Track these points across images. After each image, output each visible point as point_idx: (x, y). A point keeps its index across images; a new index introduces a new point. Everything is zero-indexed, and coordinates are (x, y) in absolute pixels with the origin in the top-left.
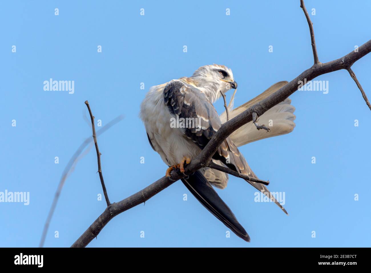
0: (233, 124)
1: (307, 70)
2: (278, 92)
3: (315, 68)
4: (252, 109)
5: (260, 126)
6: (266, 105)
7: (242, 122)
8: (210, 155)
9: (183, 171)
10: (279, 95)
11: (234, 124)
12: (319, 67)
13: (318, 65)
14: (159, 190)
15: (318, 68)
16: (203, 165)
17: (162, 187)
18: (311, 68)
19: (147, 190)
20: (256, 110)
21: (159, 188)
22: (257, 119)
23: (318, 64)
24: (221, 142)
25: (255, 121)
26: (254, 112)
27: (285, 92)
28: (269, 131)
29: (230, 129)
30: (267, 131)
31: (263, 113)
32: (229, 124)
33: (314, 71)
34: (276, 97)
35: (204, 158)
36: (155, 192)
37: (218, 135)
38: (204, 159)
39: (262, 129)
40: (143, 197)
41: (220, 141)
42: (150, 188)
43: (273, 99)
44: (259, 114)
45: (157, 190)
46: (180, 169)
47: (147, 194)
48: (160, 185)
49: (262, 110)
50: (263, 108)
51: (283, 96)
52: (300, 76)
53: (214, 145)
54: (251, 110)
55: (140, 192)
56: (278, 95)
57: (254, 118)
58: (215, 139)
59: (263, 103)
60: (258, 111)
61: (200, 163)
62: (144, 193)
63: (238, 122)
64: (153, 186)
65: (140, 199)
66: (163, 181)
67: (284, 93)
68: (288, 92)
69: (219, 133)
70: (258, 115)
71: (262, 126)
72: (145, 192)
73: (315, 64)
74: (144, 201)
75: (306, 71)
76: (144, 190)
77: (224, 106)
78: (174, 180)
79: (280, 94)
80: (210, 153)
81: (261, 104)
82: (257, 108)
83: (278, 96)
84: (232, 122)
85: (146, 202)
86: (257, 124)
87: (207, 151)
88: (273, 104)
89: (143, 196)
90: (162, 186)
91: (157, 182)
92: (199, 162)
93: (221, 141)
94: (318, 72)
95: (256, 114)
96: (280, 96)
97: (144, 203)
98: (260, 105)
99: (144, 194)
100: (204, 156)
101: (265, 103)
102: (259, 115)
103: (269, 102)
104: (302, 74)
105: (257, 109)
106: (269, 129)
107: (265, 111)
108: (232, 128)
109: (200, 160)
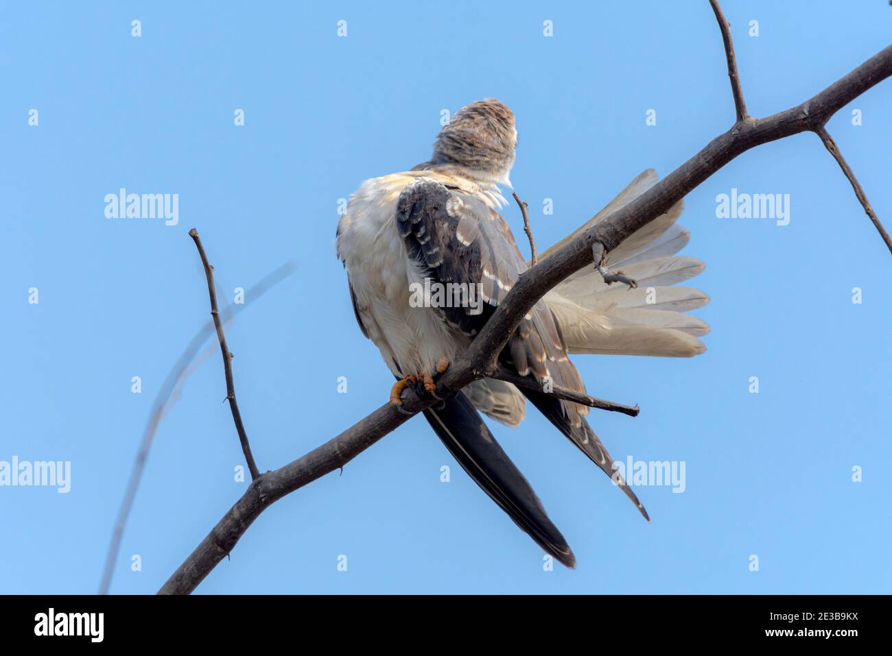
0: (547, 272)
1: (720, 137)
2: (652, 193)
3: (739, 130)
4: (592, 235)
5: (612, 274)
6: (624, 223)
7: (568, 267)
8: (494, 349)
9: (432, 387)
10: (655, 198)
11: (549, 274)
12: (750, 129)
13: (745, 123)
14: (375, 436)
15: (746, 130)
16: (478, 373)
17: (382, 430)
18: (730, 131)
19: (346, 439)
20: (600, 236)
21: (375, 432)
22: (603, 258)
23: (746, 121)
24: (519, 317)
25: (600, 264)
26: (597, 241)
27: (670, 191)
28: (634, 285)
29: (539, 286)
30: (629, 286)
31: (618, 243)
32: (538, 272)
33: (737, 138)
34: (647, 205)
35: (479, 356)
36: (364, 442)
37: (512, 301)
38: (479, 358)
39: (616, 281)
40: (338, 455)
41: (517, 313)
42: (352, 434)
43: (639, 209)
44: (608, 245)
45: (371, 438)
46: (425, 382)
47: (346, 447)
48: (378, 425)
49: (616, 237)
50: (617, 233)
51: (664, 200)
52: (703, 151)
53: (502, 324)
54: (590, 237)
55: (331, 443)
56: (652, 200)
57: (598, 257)
58: (505, 311)
59: (618, 220)
60: (605, 238)
61: (472, 369)
62: (339, 446)
63: (558, 268)
64: (360, 429)
65: (330, 461)
66: (384, 416)
67: (668, 192)
68: (677, 190)
69: (515, 294)
70: (605, 248)
71: (616, 275)
72: (341, 444)
73: (738, 121)
74: (341, 466)
75: (717, 140)
76: (339, 439)
77: (525, 230)
78: (411, 413)
79: (656, 195)
80: (493, 343)
81: (612, 222)
82: (603, 231)
83: (652, 202)
84: (544, 267)
85: (344, 467)
86: (604, 269)
87: (487, 340)
88: (640, 220)
89: (338, 452)
90: (381, 427)
91: (369, 417)
92: (469, 366)
93: (519, 314)
94: (747, 140)
95: (601, 246)
96: (657, 202)
97: (339, 469)
98: (610, 224)
99: (340, 448)
100: (481, 352)
101: (623, 220)
102: (607, 250)
103: (630, 216)
104: (709, 146)
105: (602, 234)
106: (634, 282)
107: (623, 237)
108: (546, 282)
109: (470, 363)
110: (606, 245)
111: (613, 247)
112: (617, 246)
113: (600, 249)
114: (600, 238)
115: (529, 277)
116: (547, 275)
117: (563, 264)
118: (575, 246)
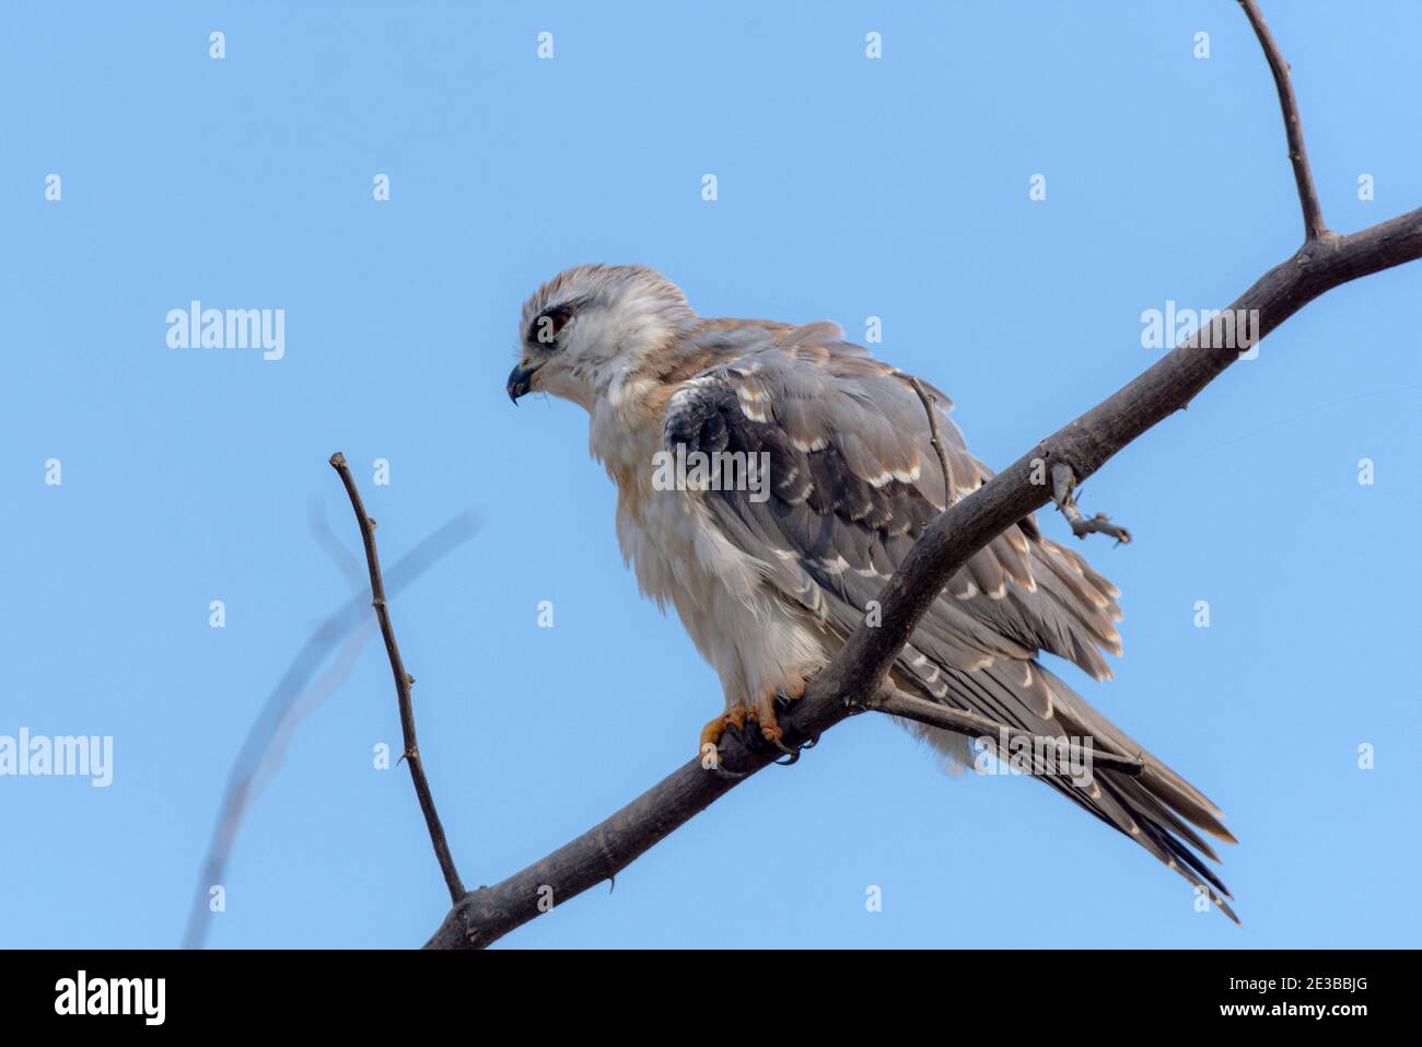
0: (973, 520)
1: (1277, 270)
2: (1156, 373)
3: (1311, 256)
4: (1052, 450)
5: (1086, 519)
6: (1110, 427)
7: (1010, 508)
8: (882, 659)
9: (775, 734)
10: (1163, 382)
11: (977, 520)
12: (1328, 255)
13: (1321, 244)
14: (671, 820)
15: (1322, 257)
16: (853, 703)
17: (684, 809)
18: (1295, 258)
19: (619, 826)
20: (1067, 452)
21: (671, 812)
22: (1070, 491)
23: (1323, 239)
24: (925, 600)
25: (1064, 502)
26: (1060, 461)
27: (1190, 368)
28: (1124, 538)
29: (959, 543)
30: (1115, 540)
31: (1097, 464)
32: (956, 519)
33: (1306, 270)
34: (1148, 394)
35: (855, 672)
36: (653, 831)
37: (911, 571)
38: (854, 677)
39: (1093, 532)
40: (605, 854)
41: (920, 594)
42: (630, 818)
43: (1136, 401)
44: (1080, 469)
45: (664, 823)
46: (762, 724)
47: (619, 842)
48: (676, 800)
49: (1095, 453)
50: (1095, 445)
51: (1179, 384)
52: (1247, 295)
53: (895, 613)
54: (1048, 453)
55: (592, 834)
56: (1158, 384)
57: (1061, 491)
58: (899, 590)
59: (1098, 422)
60: (1075, 455)
61: (841, 696)
62: (607, 839)
63: (991, 511)
64: (645, 807)
65: (591, 866)
66: (687, 784)
67: (1186, 371)
68: (1202, 366)
69: (916, 560)
70: (1076, 473)
71: (1093, 521)
72: (610, 836)
73: (1308, 239)
74: (610, 875)
75: (1272, 274)
76: (607, 827)
77: (933, 443)
78: (740, 775)
79: (1164, 375)
80: (879, 648)
81: (1087, 425)
82: (1069, 443)
83: (1158, 389)
84: (967, 509)
85: (619, 876)
86: (1071, 511)
87: (869, 643)
88: (1137, 422)
89: (606, 850)
90: (682, 803)
91: (660, 786)
92: (837, 690)
93: (924, 596)
94: (1325, 273)
95: (1068, 470)
96: (1168, 387)
97: (609, 881)
98: (1083, 431)
99: (609, 843)
100: (858, 665)
101: (1107, 422)
102: (1079, 477)
103: (1120, 415)
104: (1257, 286)
105: (1069, 447)
106: (1124, 533)
107: (1108, 454)
108: (971, 537)
109: (839, 685)
110: (1077, 467)
111: (1090, 472)
112: (1096, 469)
113: (1065, 476)
114: (1066, 456)
115: (941, 529)
116: (971, 524)
117: (1001, 504)
118: (1021, 470)
